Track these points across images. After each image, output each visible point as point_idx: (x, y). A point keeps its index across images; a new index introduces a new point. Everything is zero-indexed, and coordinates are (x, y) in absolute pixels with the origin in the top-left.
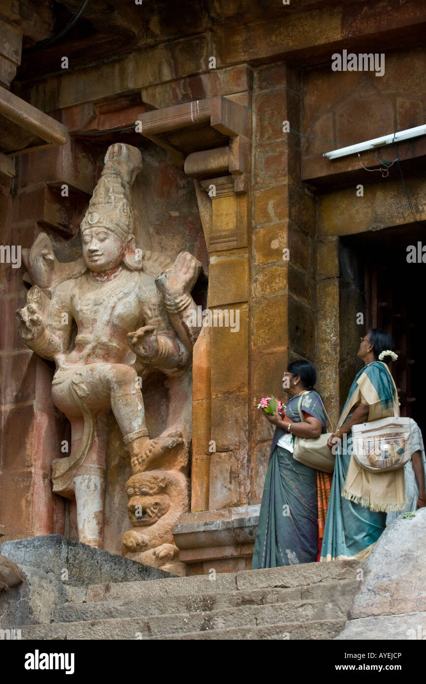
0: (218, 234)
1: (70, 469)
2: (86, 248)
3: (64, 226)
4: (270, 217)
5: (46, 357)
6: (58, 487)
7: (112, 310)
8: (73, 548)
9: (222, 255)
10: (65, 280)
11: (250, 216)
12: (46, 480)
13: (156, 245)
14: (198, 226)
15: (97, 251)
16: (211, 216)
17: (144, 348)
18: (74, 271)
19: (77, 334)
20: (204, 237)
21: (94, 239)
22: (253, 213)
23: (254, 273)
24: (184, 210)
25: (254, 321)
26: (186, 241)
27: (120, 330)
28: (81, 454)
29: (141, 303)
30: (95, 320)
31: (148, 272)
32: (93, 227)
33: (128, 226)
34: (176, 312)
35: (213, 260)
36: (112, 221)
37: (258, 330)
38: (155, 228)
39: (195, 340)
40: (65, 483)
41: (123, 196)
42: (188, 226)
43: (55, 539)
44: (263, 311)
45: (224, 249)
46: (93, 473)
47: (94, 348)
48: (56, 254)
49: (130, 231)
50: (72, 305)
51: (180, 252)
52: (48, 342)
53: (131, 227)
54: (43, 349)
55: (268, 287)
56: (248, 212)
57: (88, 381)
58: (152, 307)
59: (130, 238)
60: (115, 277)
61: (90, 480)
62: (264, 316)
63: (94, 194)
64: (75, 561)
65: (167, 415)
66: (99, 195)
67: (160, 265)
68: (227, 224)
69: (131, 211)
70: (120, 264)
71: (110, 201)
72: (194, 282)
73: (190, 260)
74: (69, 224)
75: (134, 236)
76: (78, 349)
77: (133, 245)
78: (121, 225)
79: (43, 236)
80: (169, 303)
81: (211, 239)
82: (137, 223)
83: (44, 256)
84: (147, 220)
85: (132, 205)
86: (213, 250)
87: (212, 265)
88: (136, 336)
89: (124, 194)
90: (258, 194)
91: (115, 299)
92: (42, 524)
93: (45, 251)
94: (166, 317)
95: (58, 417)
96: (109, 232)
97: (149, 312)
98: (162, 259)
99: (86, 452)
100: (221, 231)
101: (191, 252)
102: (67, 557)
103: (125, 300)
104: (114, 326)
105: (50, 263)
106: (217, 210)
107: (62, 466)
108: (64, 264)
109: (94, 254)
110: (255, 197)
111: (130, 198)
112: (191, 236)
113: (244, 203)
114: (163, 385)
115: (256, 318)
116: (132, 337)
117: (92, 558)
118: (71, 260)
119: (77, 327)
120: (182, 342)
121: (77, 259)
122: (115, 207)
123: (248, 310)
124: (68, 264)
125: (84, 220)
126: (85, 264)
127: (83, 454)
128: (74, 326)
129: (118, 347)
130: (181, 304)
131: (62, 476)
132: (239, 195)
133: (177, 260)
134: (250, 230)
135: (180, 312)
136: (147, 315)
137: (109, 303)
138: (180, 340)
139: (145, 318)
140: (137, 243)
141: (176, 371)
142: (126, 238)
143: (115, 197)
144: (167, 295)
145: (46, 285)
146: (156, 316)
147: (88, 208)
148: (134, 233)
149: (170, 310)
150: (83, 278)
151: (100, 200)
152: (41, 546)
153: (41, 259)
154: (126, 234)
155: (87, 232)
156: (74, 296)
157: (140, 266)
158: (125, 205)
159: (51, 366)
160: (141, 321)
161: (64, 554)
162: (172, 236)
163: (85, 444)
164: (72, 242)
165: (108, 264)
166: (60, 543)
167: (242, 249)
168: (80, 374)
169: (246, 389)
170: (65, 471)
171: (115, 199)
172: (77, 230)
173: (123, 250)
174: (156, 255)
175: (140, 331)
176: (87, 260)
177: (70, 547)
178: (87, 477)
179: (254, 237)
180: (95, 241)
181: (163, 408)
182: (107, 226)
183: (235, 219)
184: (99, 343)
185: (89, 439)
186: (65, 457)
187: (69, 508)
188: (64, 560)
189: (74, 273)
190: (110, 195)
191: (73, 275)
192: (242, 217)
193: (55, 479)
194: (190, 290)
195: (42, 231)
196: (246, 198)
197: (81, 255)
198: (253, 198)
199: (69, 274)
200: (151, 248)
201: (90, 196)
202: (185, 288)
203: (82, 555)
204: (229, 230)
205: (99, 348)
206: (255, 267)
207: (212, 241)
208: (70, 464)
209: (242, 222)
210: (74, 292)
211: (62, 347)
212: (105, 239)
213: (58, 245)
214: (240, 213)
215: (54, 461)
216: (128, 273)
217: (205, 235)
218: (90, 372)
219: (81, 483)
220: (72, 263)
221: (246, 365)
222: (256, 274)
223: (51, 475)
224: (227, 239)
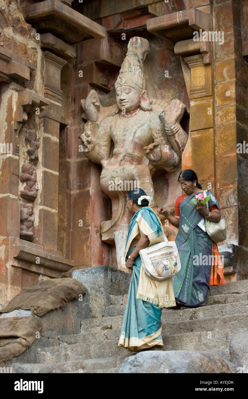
0: (195, 88)
1: (112, 227)
2: (118, 98)
3: (105, 86)
4: (225, 78)
5: (96, 162)
6: (105, 238)
7: (134, 134)
8: (114, 273)
9: (198, 101)
10: (106, 117)
11: (213, 77)
12: (98, 234)
13: (159, 96)
14: (183, 84)
15: (124, 100)
16: (190, 78)
17: (153, 156)
18: (111, 112)
19: (114, 148)
20: (186, 90)
21: (123, 93)
22: (215, 75)
23: (216, 110)
24: (175, 75)
25: (217, 139)
26: (176, 93)
27: (139, 146)
28: (118, 218)
29: (151, 129)
30: (124, 140)
31: (154, 111)
32: (122, 86)
33: (142, 85)
34: (171, 134)
35: (192, 103)
36: (133, 82)
37: (219, 144)
38: (158, 86)
39: (183, 150)
40: (109, 235)
41: (139, 68)
42: (177, 84)
43: (104, 268)
44: (222, 133)
45: (198, 97)
46: (125, 229)
47: (124, 156)
48: (101, 102)
49: (144, 88)
50: (111, 132)
51: (173, 99)
52: (97, 153)
53: (144, 85)
54: (94, 158)
55: (224, 118)
56: (212, 75)
57: (121, 175)
58: (157, 132)
59: (143, 92)
60: (135, 115)
61: (123, 233)
62: (223, 136)
63: (122, 67)
64: (116, 281)
65: (168, 195)
66: (125, 67)
67: (161, 107)
68: (200, 82)
69: (144, 76)
70: (138, 107)
71: (131, 71)
72: (182, 116)
73: (179, 104)
74: (108, 84)
75: (146, 91)
76: (115, 157)
77: (145, 96)
78: (138, 84)
79: (93, 92)
80: (167, 129)
81: (191, 91)
82: (148, 83)
83: (94, 103)
84: (153, 81)
85: (144, 73)
86: (192, 98)
87: (192, 106)
88: (149, 149)
89: (140, 66)
90: (217, 64)
91: (136, 127)
92: (96, 260)
93: (94, 101)
94: (166, 137)
95: (104, 197)
96: (132, 89)
97: (156, 135)
98: (162, 104)
99: (121, 217)
100: (196, 87)
101: (179, 99)
102: (111, 279)
103: (142, 128)
104: (136, 143)
105: (98, 108)
106: (194, 74)
107: (107, 225)
108: (105, 108)
109: (123, 102)
110: (216, 66)
111: (143, 69)
112: (179, 90)
113: (209, 70)
114: (165, 177)
115: (218, 136)
116: (146, 150)
117: (126, 279)
118: (110, 105)
119: (114, 144)
120: (175, 151)
121: (113, 105)
122: (135, 74)
123: (213, 132)
124: (108, 107)
125: (117, 81)
126: (118, 108)
127: (119, 218)
128: (112, 144)
129: (138, 155)
130: (174, 130)
131: (107, 231)
132: (207, 65)
133: (171, 104)
134: (213, 85)
135: (174, 134)
136: (154, 136)
137: (132, 130)
138: (174, 151)
139: (154, 138)
140: (148, 94)
141: (172, 169)
142: (141, 92)
143: (134, 68)
144: (166, 125)
145: (96, 120)
146: (160, 137)
147: (119, 75)
148: (146, 89)
149: (168, 133)
150: (117, 116)
151: (126, 70)
152: (96, 272)
153: (92, 105)
154: (141, 90)
155: (118, 89)
156: (112, 126)
157: (150, 108)
158: (140, 73)
159: (99, 167)
160: (151, 140)
161: (109, 277)
162: (168, 90)
163: (120, 212)
164: (110, 95)
165: (131, 107)
166: (107, 270)
167: (208, 97)
168: (117, 172)
169: (213, 179)
170: (109, 228)
171: (134, 69)
172: (113, 88)
173: (139, 99)
174: (159, 101)
175: (151, 146)
176: (119, 105)
177: (113, 273)
178: (122, 231)
179: (216, 90)
180: (123, 94)
181: (165, 190)
182: (130, 85)
183: (204, 80)
184: (127, 154)
185: (122, 209)
186: (109, 220)
187: (112, 250)
188: (109, 280)
189: (112, 113)
190: (132, 67)
191: (111, 114)
192: (208, 78)
193: (103, 233)
194: (179, 121)
195: (92, 89)
196: (211, 67)
197: (115, 102)
198: (214, 67)
199: (109, 114)
200: (156, 97)
201: (120, 68)
202: (176, 120)
203: (120, 277)
204: (201, 86)
205: (128, 156)
206: (217, 107)
207: (191, 93)
208: (111, 224)
209: (209, 81)
210: (112, 124)
211: (105, 156)
212: (129, 92)
213: (102, 97)
214: (207, 76)
215: (102, 223)
216: (143, 112)
217: (187, 89)
218: (122, 170)
219: (118, 235)
220: (110, 107)
221: (213, 164)
222: (217, 112)
223: (101, 231)
224: (200, 91)
